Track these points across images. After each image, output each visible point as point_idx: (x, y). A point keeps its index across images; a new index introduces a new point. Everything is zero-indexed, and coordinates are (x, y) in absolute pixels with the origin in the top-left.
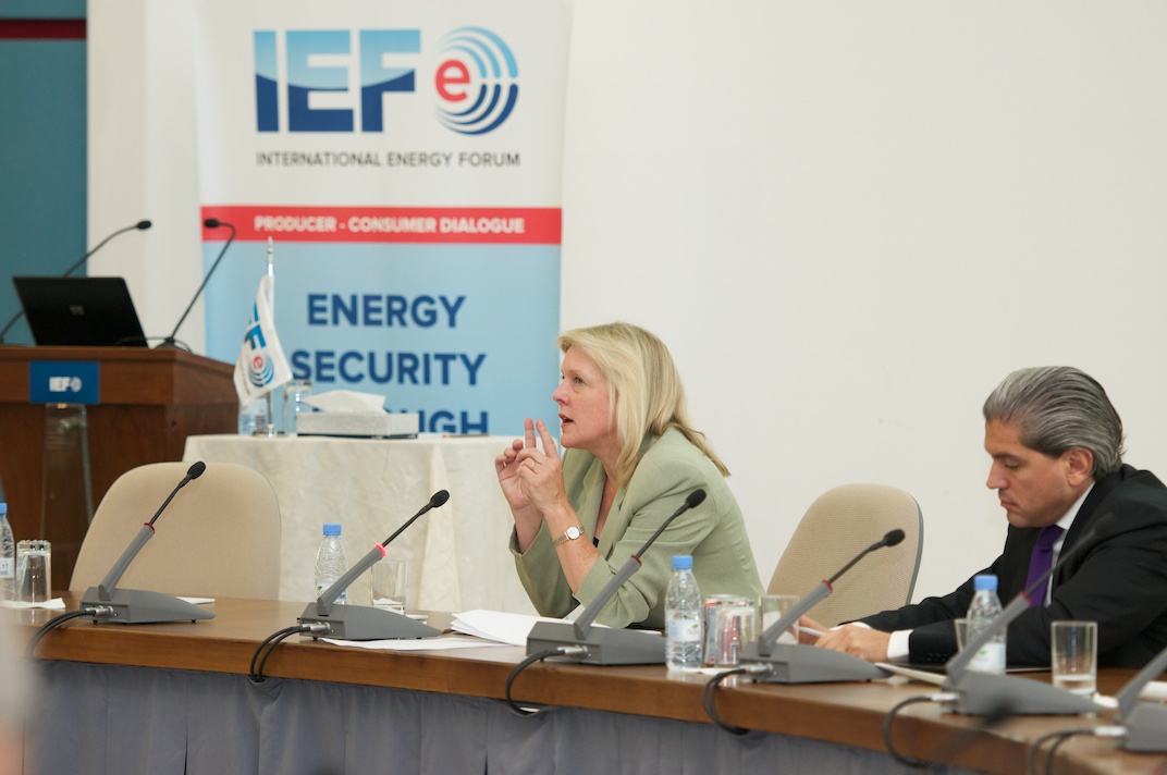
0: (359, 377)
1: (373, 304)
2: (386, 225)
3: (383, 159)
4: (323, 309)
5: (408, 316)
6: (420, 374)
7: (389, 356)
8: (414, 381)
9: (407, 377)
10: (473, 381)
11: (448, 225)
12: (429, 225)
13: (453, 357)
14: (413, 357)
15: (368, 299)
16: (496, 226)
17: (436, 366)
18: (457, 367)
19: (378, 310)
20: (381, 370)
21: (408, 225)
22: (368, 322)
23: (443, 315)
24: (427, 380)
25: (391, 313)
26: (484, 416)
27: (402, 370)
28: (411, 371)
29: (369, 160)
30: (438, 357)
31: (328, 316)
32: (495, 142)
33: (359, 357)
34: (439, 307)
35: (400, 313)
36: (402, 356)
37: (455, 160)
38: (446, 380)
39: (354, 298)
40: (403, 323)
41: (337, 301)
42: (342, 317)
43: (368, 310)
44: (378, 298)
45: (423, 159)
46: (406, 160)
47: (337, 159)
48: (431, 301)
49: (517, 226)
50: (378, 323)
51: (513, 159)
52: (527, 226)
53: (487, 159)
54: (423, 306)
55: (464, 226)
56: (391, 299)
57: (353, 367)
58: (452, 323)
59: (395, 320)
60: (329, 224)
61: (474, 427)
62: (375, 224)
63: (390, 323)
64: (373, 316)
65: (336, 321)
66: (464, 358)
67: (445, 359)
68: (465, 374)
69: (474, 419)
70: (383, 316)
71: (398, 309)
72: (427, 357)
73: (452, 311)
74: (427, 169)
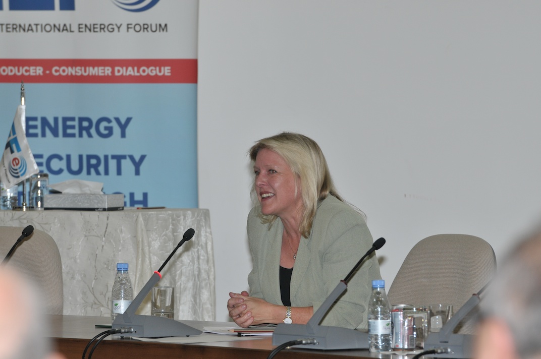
0: (60, 171)
1: (69, 123)
2: (78, 71)
3: (75, 28)
4: (35, 127)
5: (93, 131)
6: (101, 169)
7: (81, 157)
8: (98, 173)
9: (92, 170)
10: (137, 173)
11: (120, 71)
12: (108, 71)
13: (124, 157)
14: (97, 158)
15: (65, 120)
16: (152, 71)
17: (113, 164)
18: (127, 165)
19: (73, 127)
20: (75, 166)
21: (93, 71)
22: (66, 135)
23: (117, 130)
24: (107, 173)
25: (81, 129)
26: (145, 195)
27: (89, 166)
28: (96, 167)
29: (66, 28)
30: (113, 157)
31: (38, 131)
32: (151, 17)
33: (60, 158)
34: (114, 124)
35: (88, 129)
36: (89, 157)
37: (124, 28)
38: (119, 172)
39: (56, 119)
40: (90, 135)
41: (44, 121)
42: (48, 131)
43: (65, 127)
44: (73, 119)
45: (103, 28)
46: (91, 28)
47: (43, 28)
48: (109, 121)
49: (166, 71)
50: (73, 135)
51: (163, 28)
52: (172, 71)
53: (145, 27)
54: (103, 124)
55: (130, 71)
56: (81, 120)
57: (56, 165)
58: (123, 135)
59: (84, 133)
60: (39, 71)
61: (139, 202)
62: (70, 71)
63: (81, 135)
64: (69, 131)
65: (44, 135)
66: (132, 158)
67: (119, 158)
68: (133, 168)
69: (139, 197)
70: (76, 131)
71: (86, 126)
72: (106, 157)
73: (123, 127)
74: (105, 35)
